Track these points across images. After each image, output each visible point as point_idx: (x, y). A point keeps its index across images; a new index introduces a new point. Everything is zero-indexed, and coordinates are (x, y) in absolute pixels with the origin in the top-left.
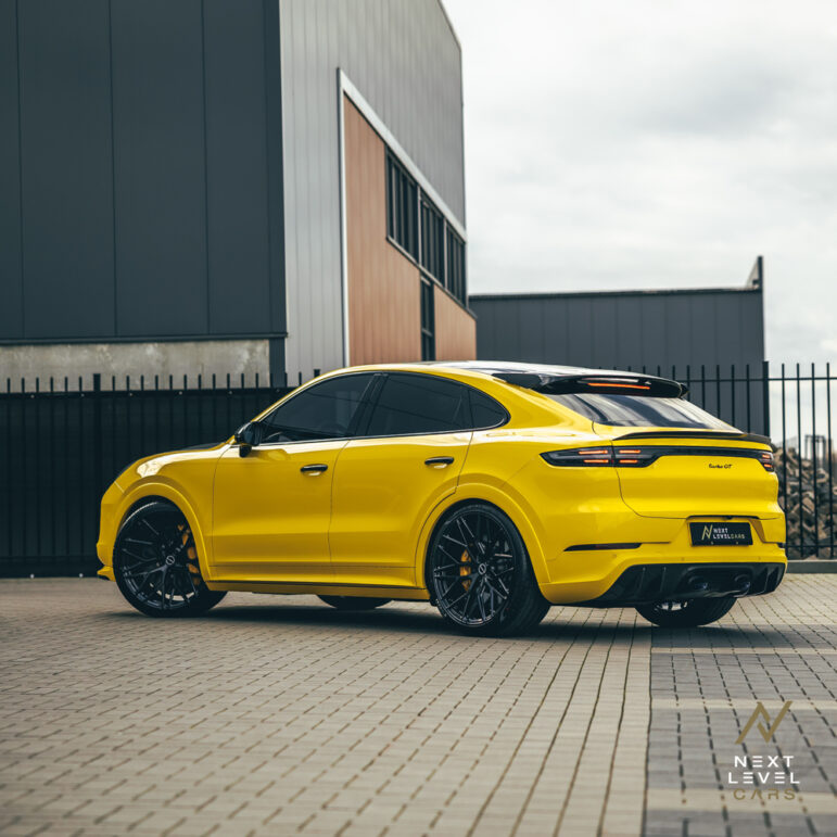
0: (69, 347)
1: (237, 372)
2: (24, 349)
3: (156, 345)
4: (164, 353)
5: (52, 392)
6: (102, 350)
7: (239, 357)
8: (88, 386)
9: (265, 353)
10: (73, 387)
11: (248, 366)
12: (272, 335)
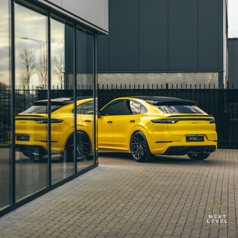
0: (154, 73)
1: (207, 83)
2: (139, 74)
3: (182, 73)
4: (184, 76)
5: (153, 89)
6: (164, 75)
7: (209, 78)
8: (164, 87)
9: (217, 77)
10: (160, 88)
11: (211, 81)
12: (219, 71)
